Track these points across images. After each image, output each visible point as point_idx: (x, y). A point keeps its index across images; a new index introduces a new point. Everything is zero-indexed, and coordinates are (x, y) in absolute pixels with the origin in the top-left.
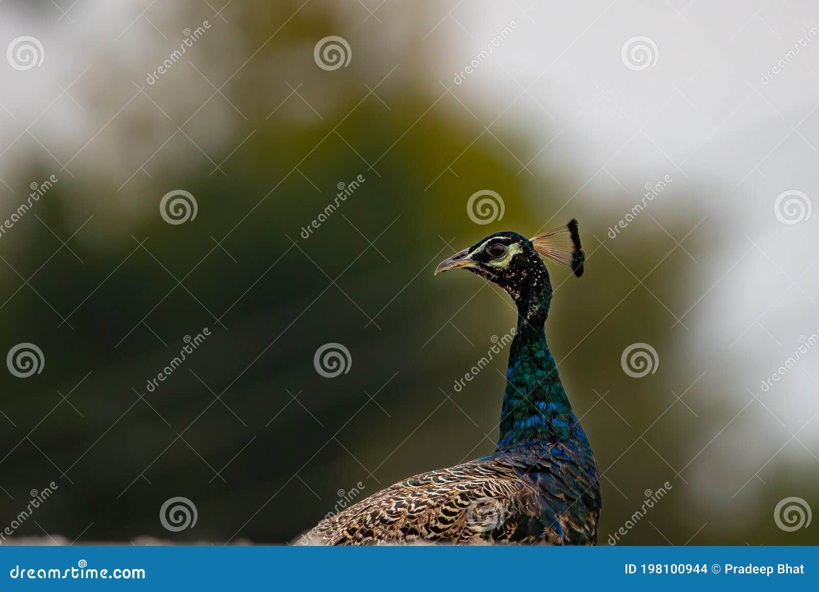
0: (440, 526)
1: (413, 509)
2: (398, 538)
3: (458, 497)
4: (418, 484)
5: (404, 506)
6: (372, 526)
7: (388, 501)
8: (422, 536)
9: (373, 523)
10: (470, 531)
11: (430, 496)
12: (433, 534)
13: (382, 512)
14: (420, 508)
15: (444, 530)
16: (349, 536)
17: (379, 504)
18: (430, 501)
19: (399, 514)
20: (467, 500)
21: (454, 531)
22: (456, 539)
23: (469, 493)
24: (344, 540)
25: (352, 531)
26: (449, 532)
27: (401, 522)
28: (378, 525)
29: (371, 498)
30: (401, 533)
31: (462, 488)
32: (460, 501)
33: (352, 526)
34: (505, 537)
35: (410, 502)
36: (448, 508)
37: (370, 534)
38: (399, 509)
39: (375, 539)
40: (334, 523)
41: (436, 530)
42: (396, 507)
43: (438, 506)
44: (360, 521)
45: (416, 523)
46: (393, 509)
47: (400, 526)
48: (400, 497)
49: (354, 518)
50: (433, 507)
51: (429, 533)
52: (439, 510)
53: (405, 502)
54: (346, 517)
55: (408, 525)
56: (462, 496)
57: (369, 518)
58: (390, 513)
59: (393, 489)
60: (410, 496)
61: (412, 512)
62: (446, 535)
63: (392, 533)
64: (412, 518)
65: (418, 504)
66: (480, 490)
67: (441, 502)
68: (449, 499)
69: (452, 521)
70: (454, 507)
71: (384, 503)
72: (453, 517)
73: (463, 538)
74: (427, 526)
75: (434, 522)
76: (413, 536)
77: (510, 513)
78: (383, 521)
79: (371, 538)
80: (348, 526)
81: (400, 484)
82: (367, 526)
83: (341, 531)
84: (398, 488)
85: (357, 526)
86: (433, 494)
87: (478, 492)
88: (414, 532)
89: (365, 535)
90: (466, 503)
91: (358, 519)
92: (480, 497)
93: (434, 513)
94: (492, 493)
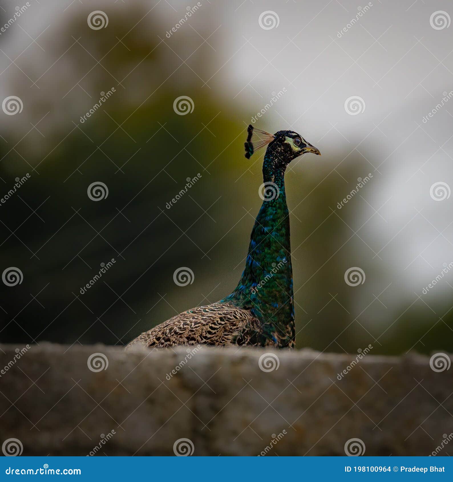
0: (209, 336)
1: (193, 326)
2: (184, 343)
3: (219, 320)
4: (195, 313)
5: (188, 325)
6: (169, 335)
7: (179, 322)
8: (198, 342)
9: (170, 334)
10: (225, 338)
11: (202, 319)
12: (204, 340)
13: (175, 328)
14: (197, 325)
15: (210, 338)
16: (156, 342)
17: (174, 323)
18: (202, 321)
19: (185, 329)
20: (223, 321)
21: (216, 338)
22: (217, 343)
23: (225, 317)
24: (154, 344)
25: (158, 339)
26: (213, 339)
27: (186, 333)
28: (173, 335)
29: (169, 321)
30: (186, 340)
31: (220, 314)
32: (219, 322)
33: (158, 336)
34: (244, 343)
35: (191, 322)
36: (213, 325)
37: (169, 340)
38: (185, 326)
39: (172, 343)
40: (148, 335)
41: (206, 338)
42: (183, 325)
43: (207, 324)
44: (163, 333)
45: (195, 334)
46: (181, 326)
47: (186, 336)
48: (185, 319)
49: (160, 331)
50: (204, 325)
51: (202, 339)
52: (208, 327)
53: (188, 322)
54: (155, 331)
55: (190, 335)
56: (221, 319)
57: (168, 331)
58: (180, 328)
59: (182, 315)
60: (191, 319)
61: (192, 328)
62: (212, 341)
63: (181, 340)
64: (193, 331)
65: (196, 323)
66: (231, 316)
67: (209, 322)
68: (213, 321)
69: (215, 333)
70: (216, 325)
71: (176, 323)
72: (216, 331)
73: (221, 343)
74: (201, 336)
75: (205, 333)
76: (193, 342)
77: (247, 329)
78: (176, 333)
79: (169, 343)
80: (156, 336)
81: (185, 312)
82: (167, 336)
83: (153, 339)
84: (184, 315)
85: (161, 336)
86: (204, 317)
87: (229, 316)
88: (193, 339)
89: (166, 341)
90: (223, 323)
91: (162, 332)
92: (231, 319)
93: (205, 328)
94: (238, 317)
